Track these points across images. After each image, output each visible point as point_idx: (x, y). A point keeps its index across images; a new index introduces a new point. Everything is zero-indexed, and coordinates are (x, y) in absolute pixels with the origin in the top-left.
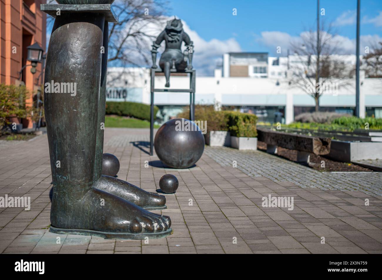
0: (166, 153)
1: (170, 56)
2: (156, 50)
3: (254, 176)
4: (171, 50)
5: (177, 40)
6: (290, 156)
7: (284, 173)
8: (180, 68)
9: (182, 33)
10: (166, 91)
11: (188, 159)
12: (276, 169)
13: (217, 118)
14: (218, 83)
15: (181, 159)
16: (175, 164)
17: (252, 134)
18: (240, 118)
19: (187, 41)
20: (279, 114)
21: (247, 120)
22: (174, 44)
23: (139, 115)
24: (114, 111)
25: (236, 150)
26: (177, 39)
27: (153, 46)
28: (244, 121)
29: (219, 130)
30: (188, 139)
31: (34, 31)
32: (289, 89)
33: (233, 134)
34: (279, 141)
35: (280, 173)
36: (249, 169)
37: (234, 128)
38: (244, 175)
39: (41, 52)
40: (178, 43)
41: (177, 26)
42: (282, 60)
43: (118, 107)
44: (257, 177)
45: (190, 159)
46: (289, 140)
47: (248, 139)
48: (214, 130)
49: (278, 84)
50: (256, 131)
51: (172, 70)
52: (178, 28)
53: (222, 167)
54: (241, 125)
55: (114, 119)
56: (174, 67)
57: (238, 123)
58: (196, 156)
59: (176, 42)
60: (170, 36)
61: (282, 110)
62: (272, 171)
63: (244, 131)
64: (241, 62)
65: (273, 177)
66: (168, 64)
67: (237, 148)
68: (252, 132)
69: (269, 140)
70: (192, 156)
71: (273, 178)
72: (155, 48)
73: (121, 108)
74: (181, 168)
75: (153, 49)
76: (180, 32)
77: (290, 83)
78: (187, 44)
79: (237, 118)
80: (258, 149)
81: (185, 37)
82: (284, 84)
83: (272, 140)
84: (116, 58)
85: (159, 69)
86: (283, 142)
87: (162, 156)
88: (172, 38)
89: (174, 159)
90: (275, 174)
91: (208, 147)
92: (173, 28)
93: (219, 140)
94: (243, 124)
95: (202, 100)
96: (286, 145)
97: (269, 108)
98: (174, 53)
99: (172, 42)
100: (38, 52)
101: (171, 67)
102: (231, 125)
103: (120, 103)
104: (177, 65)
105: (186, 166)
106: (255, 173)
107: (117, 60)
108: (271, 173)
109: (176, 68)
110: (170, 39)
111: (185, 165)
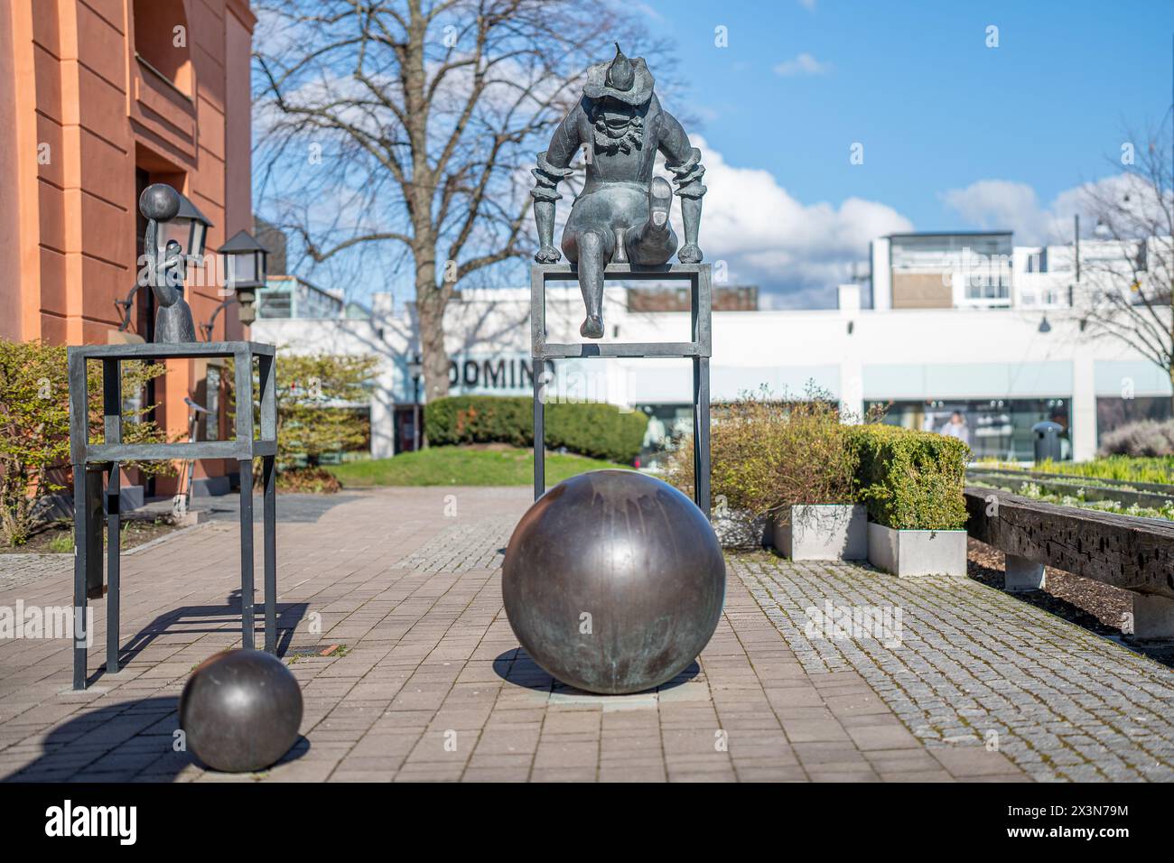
0: (549, 631)
1: (604, 211)
2: (554, 188)
3: (942, 736)
4: (607, 187)
5: (630, 144)
6: (1100, 604)
7: (1086, 720)
8: (644, 259)
9: (651, 114)
10: (591, 351)
11: (647, 655)
12: (1044, 692)
13: (814, 454)
14: (850, 328)
15: (615, 653)
16: (590, 676)
17: (947, 515)
18: (900, 452)
19: (674, 147)
20: (1051, 427)
21: (927, 462)
22: (620, 158)
23: (582, 440)
24: (499, 432)
25: (885, 578)
26: (632, 139)
27: (541, 171)
28: (918, 464)
29: (823, 501)
30: (647, 563)
31: (193, 161)
32: (1084, 342)
33: (875, 513)
34: (1053, 547)
35: (1064, 719)
36: (922, 692)
37: (879, 491)
38: (897, 734)
39: (199, 229)
40: (636, 157)
41: (629, 84)
42: (1057, 256)
43: (512, 416)
44: (954, 745)
45: (657, 652)
46: (1096, 546)
47: (933, 536)
48: (804, 500)
49: (1045, 327)
50: (962, 502)
51: (611, 268)
52: (634, 96)
53: (808, 680)
54: (904, 481)
55: (497, 458)
56: (621, 255)
57: (892, 475)
58: (684, 638)
59: (627, 152)
60: (600, 129)
61: (1061, 412)
62: (1029, 706)
63: (918, 503)
64: (926, 262)
65: (1031, 747)
66: (592, 242)
67: (889, 569)
68: (948, 507)
69: (1014, 538)
70: (667, 638)
71: (1031, 755)
72: (545, 180)
73: (523, 419)
74: (620, 691)
75: (540, 183)
76: (643, 109)
77: (1083, 324)
78: (672, 161)
79: (888, 453)
80: (974, 571)
81: (666, 134)
82: (1065, 329)
83: (1026, 539)
84: (507, 253)
85: (564, 265)
86: (1071, 552)
87: (535, 639)
88: (610, 135)
89: (584, 654)
90: (1042, 729)
91: (784, 565)
92: (612, 92)
93: (825, 536)
94: (914, 474)
95: (764, 386)
96: (1082, 564)
97: (1016, 406)
98: (621, 196)
99: (611, 151)
100: (187, 227)
101: (607, 256)
102: (866, 482)
103: (517, 402)
104: (633, 245)
105: (644, 684)
106: (948, 719)
107: (514, 260)
108: (1021, 717)
109: (630, 259)
110: (604, 140)
111: (636, 678)
